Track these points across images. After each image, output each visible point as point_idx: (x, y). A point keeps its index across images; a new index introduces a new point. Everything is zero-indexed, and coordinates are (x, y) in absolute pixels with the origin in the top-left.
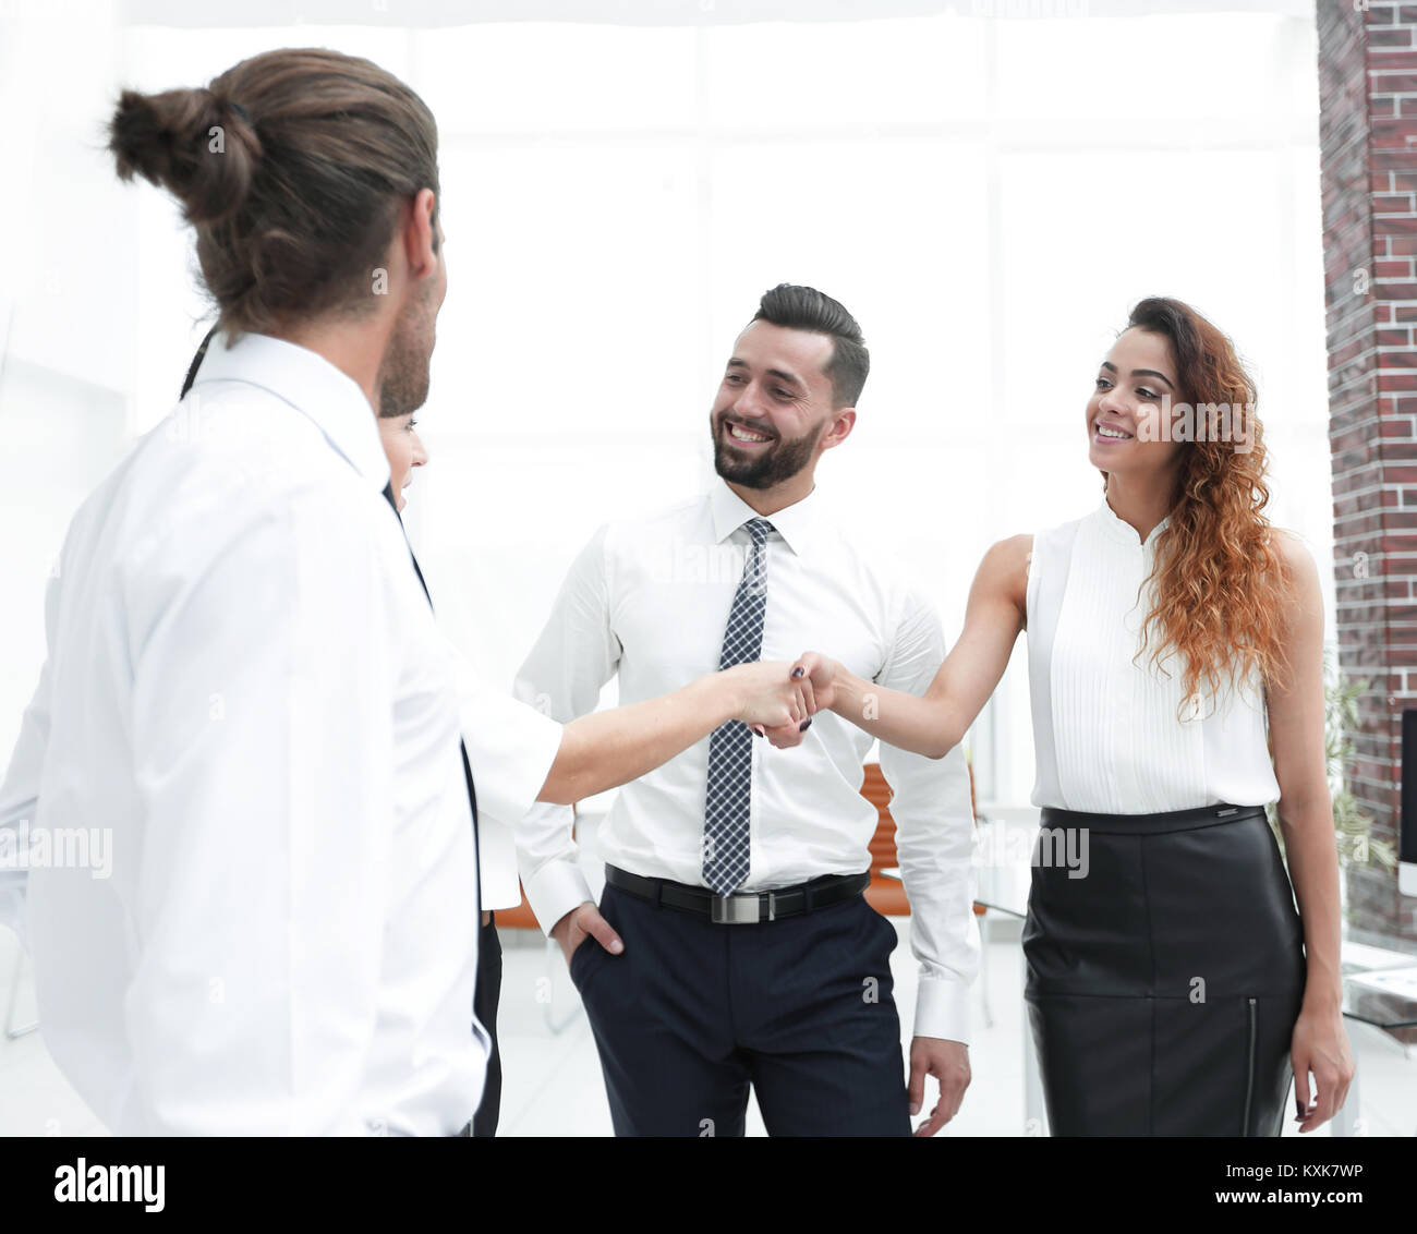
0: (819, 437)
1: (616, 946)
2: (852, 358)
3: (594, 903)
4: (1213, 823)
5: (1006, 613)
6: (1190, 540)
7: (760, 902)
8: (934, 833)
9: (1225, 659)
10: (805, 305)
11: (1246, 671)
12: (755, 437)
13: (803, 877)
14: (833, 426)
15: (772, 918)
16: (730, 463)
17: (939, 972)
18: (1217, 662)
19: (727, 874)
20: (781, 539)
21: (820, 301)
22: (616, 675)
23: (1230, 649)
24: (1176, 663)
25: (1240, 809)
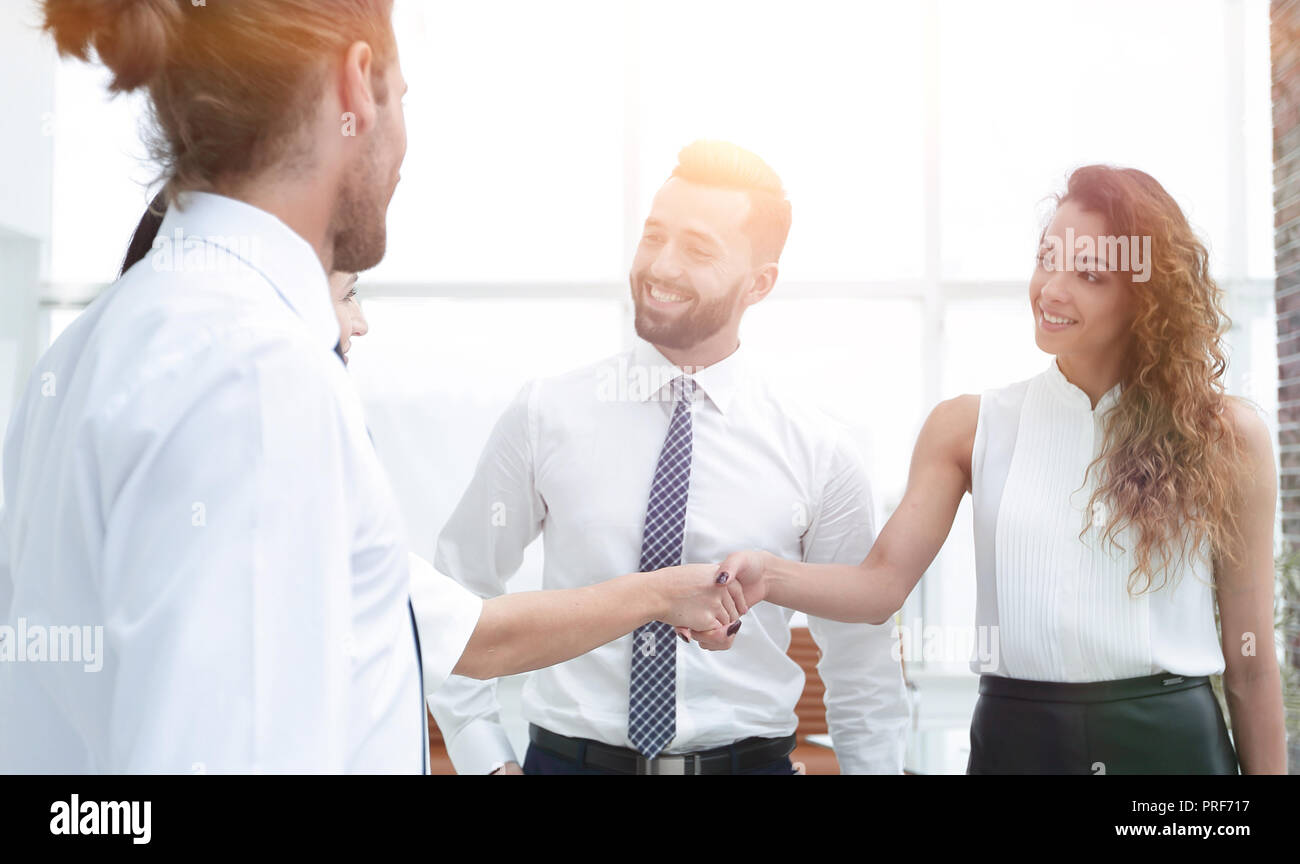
0: (739, 296)
2: (772, 214)
3: (517, 763)
4: (1159, 691)
5: (951, 476)
6: (1144, 420)
7: (686, 764)
8: (863, 693)
9: (1176, 530)
10: (720, 161)
11: (1196, 544)
12: (673, 298)
13: (729, 739)
14: (754, 283)
15: (698, 773)
16: (650, 324)
18: (1168, 533)
19: (653, 736)
20: (706, 397)
21: (739, 155)
22: (541, 535)
23: (1181, 520)
24: (1128, 537)
25: (1186, 679)
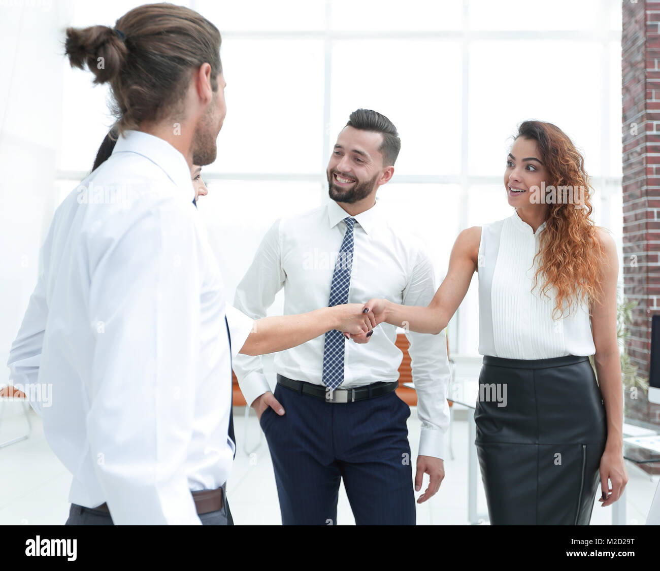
0: (377, 180)
1: (281, 412)
2: (392, 143)
3: (271, 392)
4: (567, 364)
5: (468, 264)
6: (556, 235)
7: (348, 393)
8: (429, 362)
9: (574, 289)
10: (369, 119)
11: (583, 296)
12: (347, 181)
13: (368, 383)
14: (383, 175)
15: (353, 401)
16: (336, 193)
17: (431, 426)
18: (570, 291)
19: (334, 380)
20: (360, 227)
21: (377, 116)
22: (283, 288)
23: (576, 285)
24: (552, 292)
25: (578, 358)
